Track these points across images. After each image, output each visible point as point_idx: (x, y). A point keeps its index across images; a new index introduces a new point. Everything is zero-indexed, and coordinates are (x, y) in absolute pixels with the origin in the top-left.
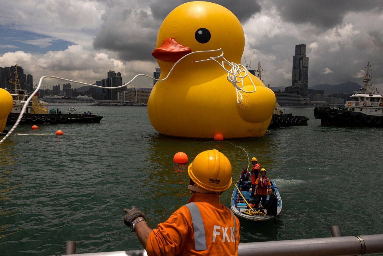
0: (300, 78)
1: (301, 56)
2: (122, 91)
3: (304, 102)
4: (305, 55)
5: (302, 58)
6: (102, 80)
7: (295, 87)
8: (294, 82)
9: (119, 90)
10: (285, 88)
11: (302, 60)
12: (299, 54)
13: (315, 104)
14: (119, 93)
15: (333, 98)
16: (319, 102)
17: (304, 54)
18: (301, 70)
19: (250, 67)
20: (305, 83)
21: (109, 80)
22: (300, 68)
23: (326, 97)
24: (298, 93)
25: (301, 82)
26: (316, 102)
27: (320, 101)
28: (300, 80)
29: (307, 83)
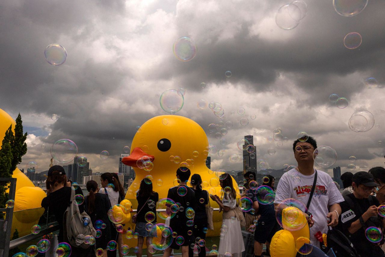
0: (250, 164)
1: (250, 145)
2: (88, 176)
5: (250, 147)
6: (69, 165)
8: (245, 168)
9: (85, 175)
10: (238, 173)
11: (250, 149)
12: (248, 144)
14: (85, 177)
17: (252, 143)
18: (251, 158)
20: (254, 168)
21: (76, 165)
22: (249, 156)
28: (250, 166)
29: (256, 168)
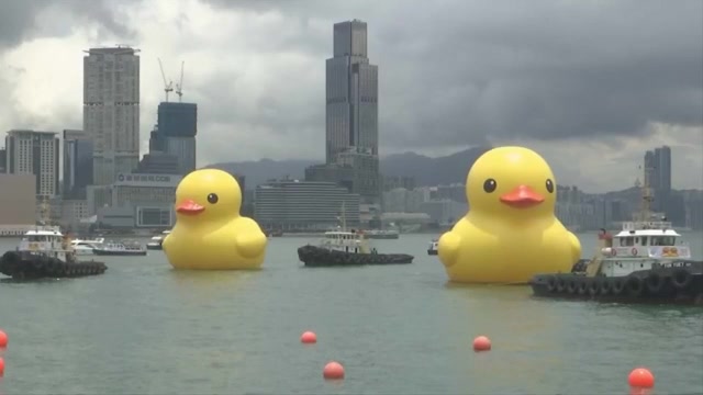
0: (352, 136)
1: (354, 60)
3: (370, 218)
4: (366, 56)
5: (356, 67)
7: (339, 166)
10: (306, 171)
11: (356, 75)
12: (346, 54)
13: (392, 224)
15: (449, 201)
16: (403, 215)
17: (363, 55)
18: (356, 108)
19: (180, 94)
20: (370, 150)
22: (350, 102)
23: (427, 199)
24: (348, 185)
25: (358, 150)
26: (396, 215)
27: (407, 211)
28: (352, 143)
